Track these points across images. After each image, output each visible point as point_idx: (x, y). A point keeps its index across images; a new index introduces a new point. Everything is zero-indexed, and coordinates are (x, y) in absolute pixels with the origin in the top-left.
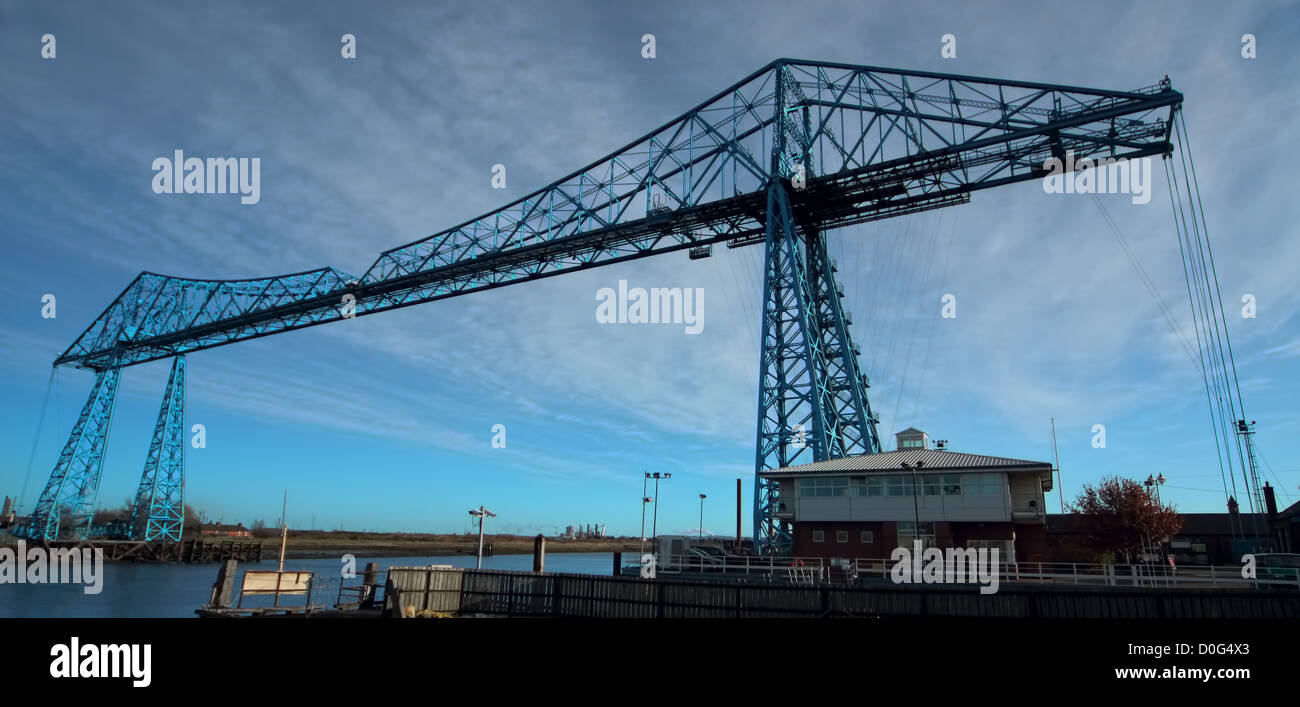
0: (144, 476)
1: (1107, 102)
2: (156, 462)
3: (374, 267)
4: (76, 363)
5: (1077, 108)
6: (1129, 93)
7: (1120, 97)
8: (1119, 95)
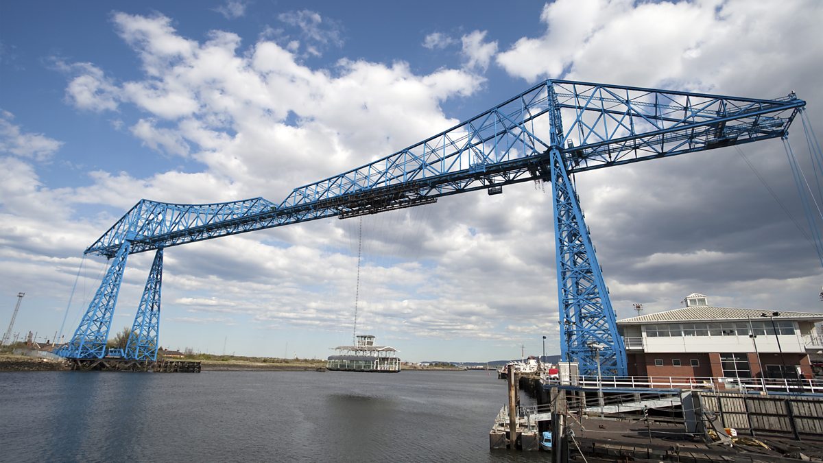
0: (135, 321)
1: (757, 105)
2: (144, 313)
3: (289, 197)
4: (97, 253)
5: (734, 110)
6: (771, 101)
7: (765, 103)
8: (764, 102)
